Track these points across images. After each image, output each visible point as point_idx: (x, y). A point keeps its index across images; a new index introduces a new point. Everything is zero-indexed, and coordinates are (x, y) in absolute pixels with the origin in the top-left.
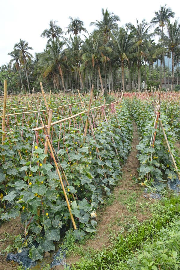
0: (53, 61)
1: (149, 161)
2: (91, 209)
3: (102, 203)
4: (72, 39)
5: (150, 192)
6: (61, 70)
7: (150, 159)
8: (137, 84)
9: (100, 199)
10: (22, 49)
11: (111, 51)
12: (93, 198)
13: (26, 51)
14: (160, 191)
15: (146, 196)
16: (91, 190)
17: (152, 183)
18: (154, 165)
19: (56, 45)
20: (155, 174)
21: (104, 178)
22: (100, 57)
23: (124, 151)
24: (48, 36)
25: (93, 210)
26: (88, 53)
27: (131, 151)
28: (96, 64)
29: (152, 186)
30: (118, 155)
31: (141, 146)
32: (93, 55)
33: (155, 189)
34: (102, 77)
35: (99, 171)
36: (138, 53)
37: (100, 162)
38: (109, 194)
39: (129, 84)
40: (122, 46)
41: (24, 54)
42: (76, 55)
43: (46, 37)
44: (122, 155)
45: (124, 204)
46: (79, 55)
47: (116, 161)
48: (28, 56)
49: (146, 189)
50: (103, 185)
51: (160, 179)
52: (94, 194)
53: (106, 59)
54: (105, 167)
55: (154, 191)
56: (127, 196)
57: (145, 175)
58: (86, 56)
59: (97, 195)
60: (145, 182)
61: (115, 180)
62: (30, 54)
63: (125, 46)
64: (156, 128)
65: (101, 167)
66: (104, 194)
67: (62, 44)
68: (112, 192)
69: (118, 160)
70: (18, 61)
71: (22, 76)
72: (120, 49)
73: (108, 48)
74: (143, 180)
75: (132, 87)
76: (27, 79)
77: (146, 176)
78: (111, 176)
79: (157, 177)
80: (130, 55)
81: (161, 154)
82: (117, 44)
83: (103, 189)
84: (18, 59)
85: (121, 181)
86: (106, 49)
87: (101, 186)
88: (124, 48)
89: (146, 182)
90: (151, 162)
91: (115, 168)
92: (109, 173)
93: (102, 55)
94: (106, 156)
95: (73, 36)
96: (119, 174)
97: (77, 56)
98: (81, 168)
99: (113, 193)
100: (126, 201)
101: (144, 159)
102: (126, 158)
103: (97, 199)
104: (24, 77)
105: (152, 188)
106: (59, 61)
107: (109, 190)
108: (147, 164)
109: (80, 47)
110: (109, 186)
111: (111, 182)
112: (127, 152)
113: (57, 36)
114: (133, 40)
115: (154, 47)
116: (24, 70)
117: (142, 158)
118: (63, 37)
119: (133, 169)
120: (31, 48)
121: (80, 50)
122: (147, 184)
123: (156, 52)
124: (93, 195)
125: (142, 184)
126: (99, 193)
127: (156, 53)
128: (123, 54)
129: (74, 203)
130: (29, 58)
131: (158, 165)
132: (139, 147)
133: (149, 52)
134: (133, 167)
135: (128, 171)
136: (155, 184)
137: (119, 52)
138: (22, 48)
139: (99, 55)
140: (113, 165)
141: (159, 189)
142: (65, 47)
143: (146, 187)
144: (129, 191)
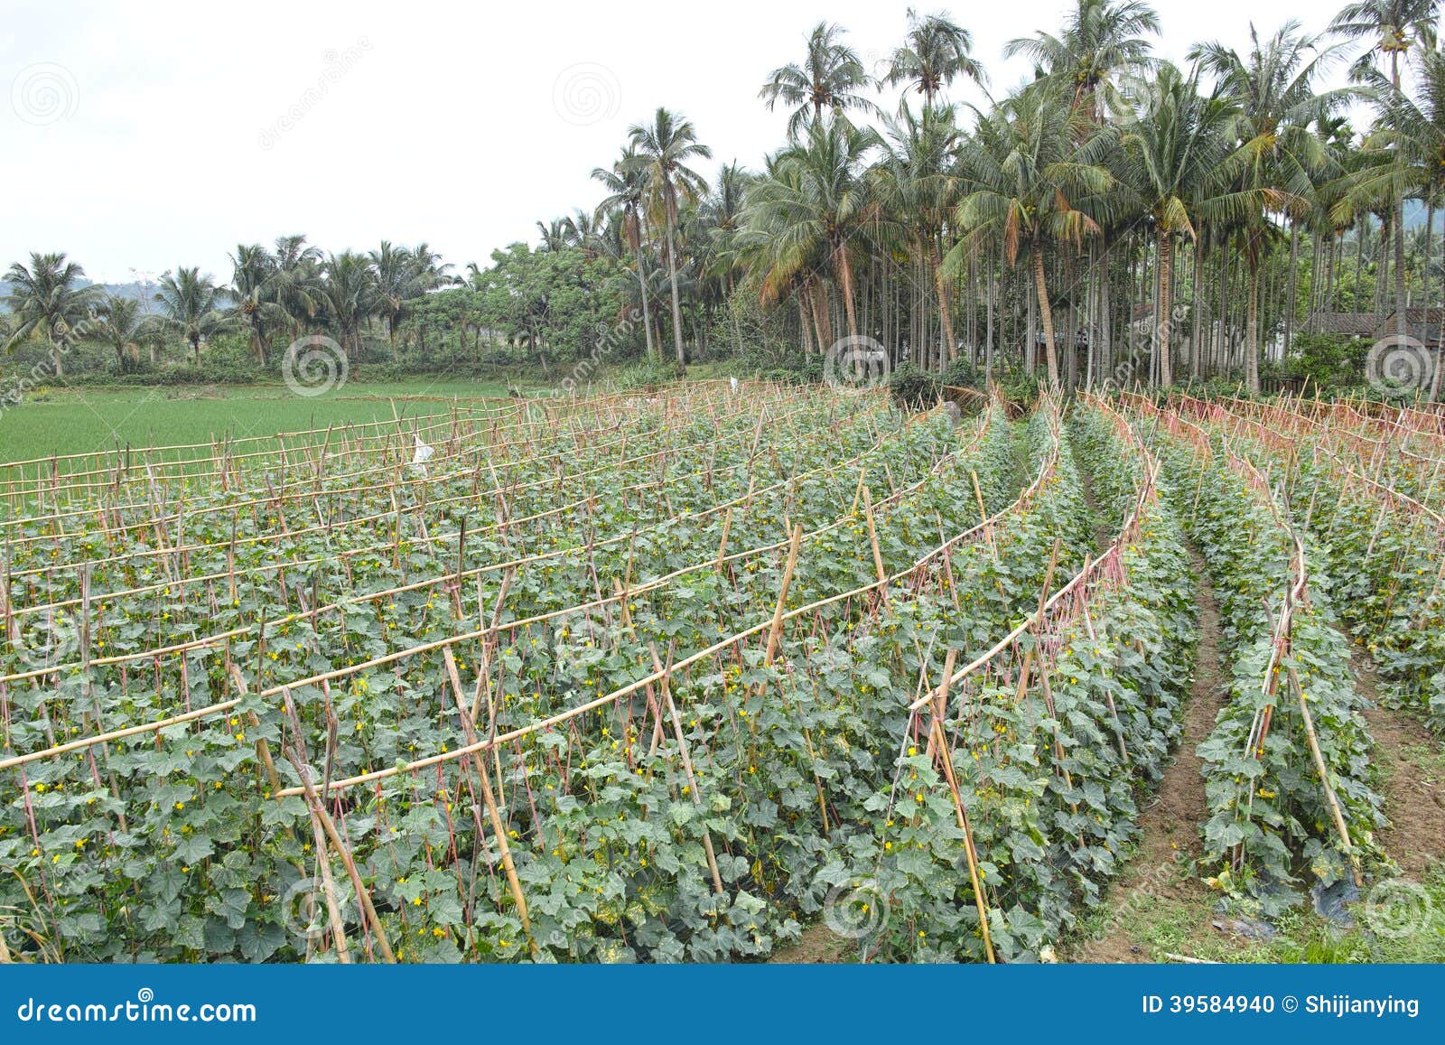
0: (813, 223)
1: (1240, 806)
2: (1040, 940)
3: (1071, 926)
4: (911, 121)
5: (1236, 912)
6: (846, 268)
7: (1244, 799)
8: (1243, 337)
9: (1065, 914)
10: (661, 153)
11: (1110, 186)
12: (1042, 905)
13: (678, 160)
14: (1275, 915)
15: (1220, 925)
16: (1039, 883)
17: (1250, 882)
18: (1258, 820)
19: (832, 146)
20: (1264, 853)
21: (1076, 846)
22: (1051, 210)
23: (1152, 743)
24: (794, 95)
25: (1045, 942)
26: (987, 195)
27: (1179, 743)
28: (1025, 243)
29: (1247, 893)
30: (1126, 760)
31: (1214, 749)
32: (1014, 205)
33: (1256, 906)
34: (1051, 302)
35: (1063, 821)
36: (1250, 193)
37: (1066, 791)
38: (1093, 903)
39: (1197, 334)
40: (1166, 162)
41: (666, 177)
42: (927, 198)
43: (781, 99)
44: (1142, 760)
45: (1142, 939)
46: (941, 199)
47: (1119, 789)
48: (687, 185)
49: (1222, 900)
50: (1074, 870)
51: (1280, 872)
52: (1048, 896)
53: (1082, 225)
54: (1084, 807)
55: (1253, 911)
56: (1156, 915)
57: (1223, 851)
58: (980, 209)
59: (1054, 899)
60: (1224, 875)
61: (1114, 856)
62: (695, 177)
63: (1183, 161)
64: (1271, 692)
65: (1068, 809)
66: (1077, 900)
67: (858, 143)
68: (1102, 896)
69: (1128, 781)
70: (635, 205)
71: (646, 275)
72: (1155, 176)
73: (1095, 169)
74: (1215, 870)
75: (1214, 348)
76: (670, 291)
77: (1227, 857)
78: (1100, 842)
79: (1268, 866)
80: (1209, 202)
81: (1291, 783)
82: (1142, 153)
83: (1073, 882)
84: (635, 199)
85: (1136, 861)
86: (1083, 173)
87: (1066, 872)
88: (1175, 167)
89: (1226, 878)
90: (1248, 810)
91: (1117, 814)
92: (1094, 831)
93: (1061, 202)
94: (1088, 769)
95: (917, 102)
96: (1129, 835)
97: (932, 203)
98: (1013, 811)
99: (1104, 901)
100: (1152, 930)
101: (1222, 796)
102: (1157, 775)
103: (1057, 913)
104: (657, 280)
105: (1247, 901)
106: (841, 226)
107: (1096, 888)
108: (1235, 815)
109: (947, 155)
110: (1092, 875)
111: (1102, 861)
112: (1164, 749)
113: (837, 95)
114: (1229, 130)
115: (1343, 162)
116: (658, 248)
117: (1216, 792)
118: (865, 104)
119: (1183, 824)
120: (703, 151)
121: (951, 172)
122: (1228, 885)
123: (1351, 192)
124: (1043, 900)
125: (1210, 881)
126: (1061, 894)
127: (1349, 199)
128: (1168, 197)
129: (996, 914)
130: (692, 195)
131: (1276, 819)
132: (1206, 750)
133: (1311, 191)
134: (1183, 813)
135: (1162, 827)
136: (1259, 890)
137: (1150, 192)
138: (664, 147)
139: (1043, 204)
140: (1107, 804)
141: (1273, 908)
142: (872, 156)
143: (1224, 894)
144: (1163, 900)
